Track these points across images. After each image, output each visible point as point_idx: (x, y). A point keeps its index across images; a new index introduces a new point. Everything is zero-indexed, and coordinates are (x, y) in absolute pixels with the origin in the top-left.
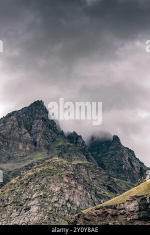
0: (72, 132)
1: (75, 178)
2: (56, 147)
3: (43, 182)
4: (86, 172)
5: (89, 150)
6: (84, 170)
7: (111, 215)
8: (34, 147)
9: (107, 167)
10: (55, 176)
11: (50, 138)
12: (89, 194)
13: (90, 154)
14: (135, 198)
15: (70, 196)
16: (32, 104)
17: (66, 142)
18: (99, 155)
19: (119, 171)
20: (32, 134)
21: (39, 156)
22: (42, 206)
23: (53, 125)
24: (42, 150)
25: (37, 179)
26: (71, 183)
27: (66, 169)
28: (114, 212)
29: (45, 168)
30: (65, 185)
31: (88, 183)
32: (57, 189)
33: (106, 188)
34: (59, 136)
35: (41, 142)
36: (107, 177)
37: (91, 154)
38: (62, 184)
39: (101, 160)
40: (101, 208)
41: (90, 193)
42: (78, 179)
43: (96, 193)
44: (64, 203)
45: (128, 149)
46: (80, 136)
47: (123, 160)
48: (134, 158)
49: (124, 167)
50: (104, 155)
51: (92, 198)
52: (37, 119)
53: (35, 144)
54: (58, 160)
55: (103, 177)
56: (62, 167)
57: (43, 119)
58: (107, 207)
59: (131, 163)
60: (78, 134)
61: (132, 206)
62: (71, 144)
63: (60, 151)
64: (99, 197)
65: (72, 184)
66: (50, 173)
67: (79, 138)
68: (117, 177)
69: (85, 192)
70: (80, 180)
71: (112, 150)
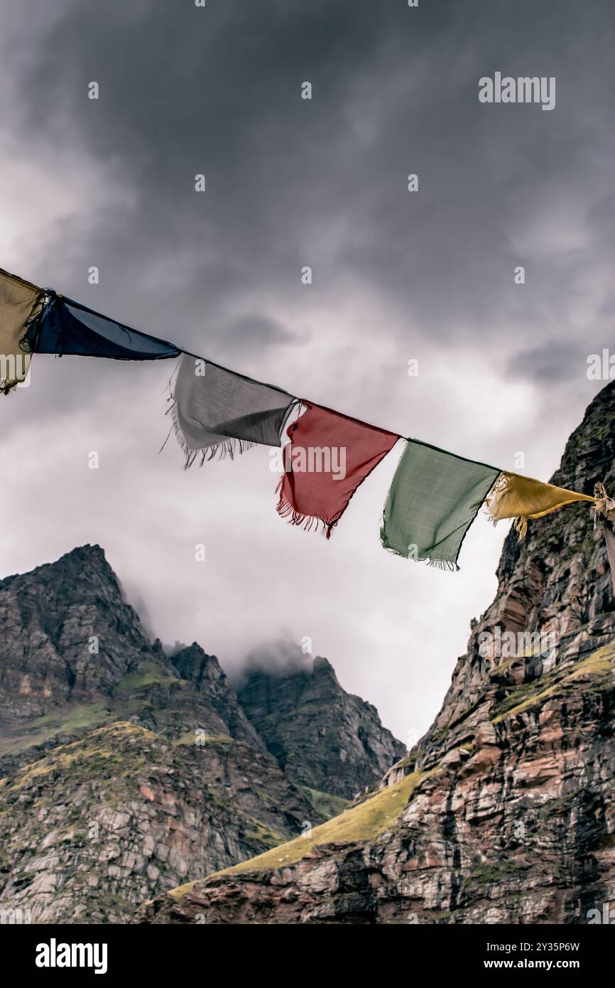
0: (189, 644)
1: (176, 788)
2: (136, 690)
3: (78, 799)
4: (222, 768)
5: (240, 702)
6: (215, 763)
7: (253, 904)
8: (66, 689)
9: (291, 755)
10: (114, 779)
11: (118, 660)
12: (219, 839)
13: (241, 713)
14: (330, 852)
15: (160, 842)
16: (66, 556)
17: (166, 675)
18: (271, 718)
19: (329, 769)
20: (65, 648)
21: (80, 718)
22: (68, 873)
23: (130, 620)
24: (90, 697)
25: (59, 788)
26: (163, 801)
27: (151, 757)
28: (264, 894)
29: (88, 753)
30: (144, 808)
31: (218, 802)
32: (119, 820)
33: (280, 819)
34: (148, 655)
35: (89, 674)
36: (285, 785)
37: (245, 712)
38: (135, 805)
39: (274, 732)
40: (224, 882)
41: (222, 834)
42: (186, 790)
43: (241, 835)
44: (140, 866)
45: (358, 700)
46: (214, 658)
47: (343, 734)
48: (375, 730)
49: (343, 756)
50: (286, 716)
51: (227, 852)
52: (81, 602)
53: (72, 680)
54: (129, 731)
55: (274, 786)
56: (139, 751)
57: (99, 602)
58: (243, 879)
59: (365, 744)
60: (208, 652)
61: (319, 877)
62: (183, 682)
63: (147, 703)
64: (249, 848)
65: (168, 806)
66: (102, 769)
67: (210, 664)
68: (321, 788)
69: (207, 831)
70: (192, 793)
71: (308, 702)
